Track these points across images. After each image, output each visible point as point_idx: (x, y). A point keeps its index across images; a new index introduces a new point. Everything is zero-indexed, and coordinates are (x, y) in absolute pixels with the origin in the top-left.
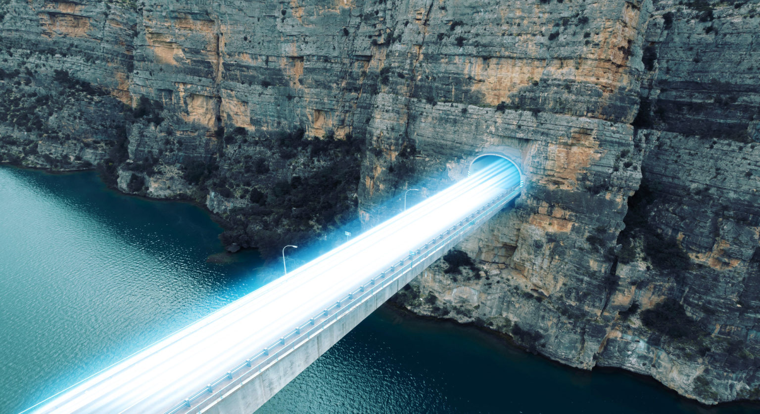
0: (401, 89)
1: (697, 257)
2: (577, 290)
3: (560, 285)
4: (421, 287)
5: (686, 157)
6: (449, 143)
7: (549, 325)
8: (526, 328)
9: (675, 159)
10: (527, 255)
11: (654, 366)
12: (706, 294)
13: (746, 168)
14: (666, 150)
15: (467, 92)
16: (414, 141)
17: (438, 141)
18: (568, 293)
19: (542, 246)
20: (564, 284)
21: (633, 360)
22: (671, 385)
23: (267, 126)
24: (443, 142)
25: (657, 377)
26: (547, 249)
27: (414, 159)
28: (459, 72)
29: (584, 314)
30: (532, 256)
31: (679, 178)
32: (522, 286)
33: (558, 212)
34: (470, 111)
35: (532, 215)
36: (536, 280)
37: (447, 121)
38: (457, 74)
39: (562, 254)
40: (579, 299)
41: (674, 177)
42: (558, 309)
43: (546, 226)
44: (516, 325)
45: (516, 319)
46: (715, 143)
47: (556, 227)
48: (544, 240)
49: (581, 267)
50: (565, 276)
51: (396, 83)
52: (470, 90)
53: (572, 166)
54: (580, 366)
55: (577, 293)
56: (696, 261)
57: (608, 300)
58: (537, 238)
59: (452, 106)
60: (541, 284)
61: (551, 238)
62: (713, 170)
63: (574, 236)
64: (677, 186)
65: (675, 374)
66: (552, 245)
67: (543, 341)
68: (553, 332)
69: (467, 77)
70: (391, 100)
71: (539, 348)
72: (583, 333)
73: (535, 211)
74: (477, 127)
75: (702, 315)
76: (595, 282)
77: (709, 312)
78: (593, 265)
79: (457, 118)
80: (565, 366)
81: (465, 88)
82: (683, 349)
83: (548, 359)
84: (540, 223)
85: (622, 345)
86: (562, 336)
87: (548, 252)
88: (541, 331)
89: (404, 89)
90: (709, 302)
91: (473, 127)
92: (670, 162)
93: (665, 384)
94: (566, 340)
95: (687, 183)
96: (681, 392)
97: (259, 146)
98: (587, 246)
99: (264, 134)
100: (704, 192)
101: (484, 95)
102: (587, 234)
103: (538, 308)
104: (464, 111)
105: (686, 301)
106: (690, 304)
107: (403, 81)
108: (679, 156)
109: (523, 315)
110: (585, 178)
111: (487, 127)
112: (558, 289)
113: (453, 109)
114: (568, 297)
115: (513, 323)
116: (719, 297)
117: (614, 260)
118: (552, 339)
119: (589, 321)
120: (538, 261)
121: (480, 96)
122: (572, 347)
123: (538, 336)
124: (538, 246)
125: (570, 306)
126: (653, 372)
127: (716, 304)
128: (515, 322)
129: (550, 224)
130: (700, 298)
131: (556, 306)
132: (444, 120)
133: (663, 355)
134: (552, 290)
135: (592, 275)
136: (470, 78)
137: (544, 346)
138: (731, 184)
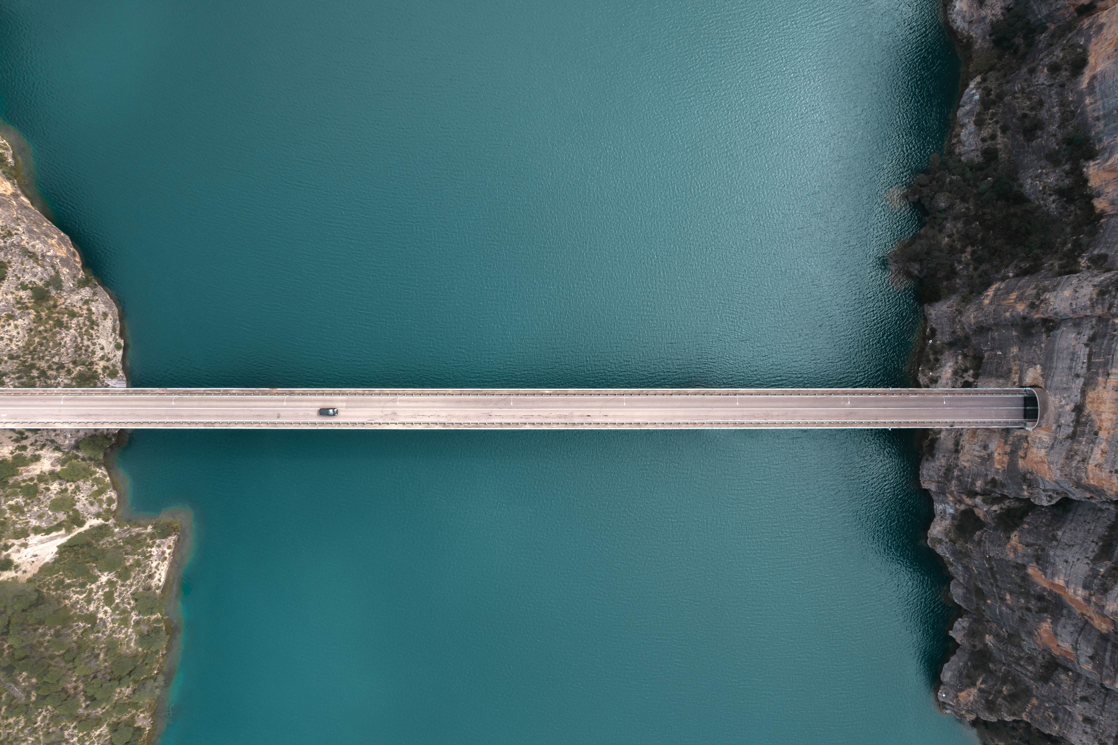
0: (1099, 309)
1: (1015, 536)
2: (963, 475)
3: (966, 464)
4: (942, 369)
5: (1087, 528)
6: (1054, 365)
7: (940, 461)
8: (936, 446)
9: (1088, 521)
10: (980, 439)
11: (942, 517)
12: (989, 541)
13: (1070, 560)
14: (1096, 515)
15: (1097, 374)
16: (1058, 328)
17: (1055, 355)
18: (961, 470)
19: (985, 450)
20: (965, 467)
21: (941, 507)
22: (932, 527)
23: (1091, 104)
24: (1055, 358)
25: (935, 520)
26: (984, 453)
27: (1042, 333)
28: (1114, 364)
29: (950, 481)
30: (979, 443)
31: (1070, 523)
32: (962, 438)
33: (1006, 459)
34: (1077, 381)
35: (1003, 441)
36: (967, 446)
37: (1072, 360)
38: (1112, 362)
39: (982, 464)
40: (958, 477)
41: (1072, 521)
42: (950, 465)
43: (998, 451)
44: (937, 439)
45: (942, 437)
46: (1097, 544)
47: (998, 458)
48: (989, 451)
49: (976, 476)
50: (970, 467)
51: (1102, 304)
52: (1099, 376)
53: (1034, 465)
54: (921, 482)
55: (961, 476)
56: (1012, 536)
57: (963, 493)
58: (990, 446)
59: (1084, 363)
60: (965, 451)
61: (990, 456)
62: (1072, 543)
63: (993, 470)
64: (1064, 523)
65: (938, 528)
66: (986, 457)
67: (930, 458)
68: (938, 463)
69: (1110, 372)
70: (1083, 304)
71: (925, 458)
72: (939, 482)
73: (1006, 443)
74: (1065, 388)
75: (976, 540)
76: (969, 485)
77: (979, 543)
78: (979, 483)
79: (1073, 370)
80: (919, 475)
81: (1100, 371)
82: (950, 532)
83: (920, 464)
84: (1000, 447)
85: (946, 501)
86: (934, 471)
87: (982, 454)
88: (937, 456)
89: (1099, 311)
90: (985, 543)
91: (1065, 386)
92: (1086, 518)
93: (932, 524)
94: (931, 473)
95: (1063, 529)
96: (929, 531)
97: (1060, 110)
98: (989, 478)
99: (1080, 105)
100: (1054, 538)
101: (1094, 389)
102: (997, 477)
103: (950, 451)
104: (1078, 376)
105: (986, 531)
106: (983, 533)
107: (1106, 310)
108: (1089, 523)
109: (945, 442)
110: (1031, 473)
111: (1064, 398)
112: (963, 463)
113: (1080, 364)
114: (958, 470)
115: (939, 436)
116: (989, 547)
117: (984, 493)
118: (933, 464)
119: (946, 484)
120: (977, 448)
121: (1093, 385)
122: (931, 477)
123: (933, 456)
124: (985, 447)
125: (953, 472)
126: (937, 518)
127: (984, 546)
128: (940, 437)
129: (999, 454)
130: (986, 538)
131: (952, 464)
132: (1073, 356)
133: (948, 522)
134: (962, 458)
135: (973, 483)
136: (1108, 375)
137: (927, 460)
138: (1059, 552)
